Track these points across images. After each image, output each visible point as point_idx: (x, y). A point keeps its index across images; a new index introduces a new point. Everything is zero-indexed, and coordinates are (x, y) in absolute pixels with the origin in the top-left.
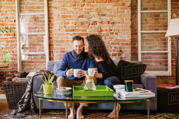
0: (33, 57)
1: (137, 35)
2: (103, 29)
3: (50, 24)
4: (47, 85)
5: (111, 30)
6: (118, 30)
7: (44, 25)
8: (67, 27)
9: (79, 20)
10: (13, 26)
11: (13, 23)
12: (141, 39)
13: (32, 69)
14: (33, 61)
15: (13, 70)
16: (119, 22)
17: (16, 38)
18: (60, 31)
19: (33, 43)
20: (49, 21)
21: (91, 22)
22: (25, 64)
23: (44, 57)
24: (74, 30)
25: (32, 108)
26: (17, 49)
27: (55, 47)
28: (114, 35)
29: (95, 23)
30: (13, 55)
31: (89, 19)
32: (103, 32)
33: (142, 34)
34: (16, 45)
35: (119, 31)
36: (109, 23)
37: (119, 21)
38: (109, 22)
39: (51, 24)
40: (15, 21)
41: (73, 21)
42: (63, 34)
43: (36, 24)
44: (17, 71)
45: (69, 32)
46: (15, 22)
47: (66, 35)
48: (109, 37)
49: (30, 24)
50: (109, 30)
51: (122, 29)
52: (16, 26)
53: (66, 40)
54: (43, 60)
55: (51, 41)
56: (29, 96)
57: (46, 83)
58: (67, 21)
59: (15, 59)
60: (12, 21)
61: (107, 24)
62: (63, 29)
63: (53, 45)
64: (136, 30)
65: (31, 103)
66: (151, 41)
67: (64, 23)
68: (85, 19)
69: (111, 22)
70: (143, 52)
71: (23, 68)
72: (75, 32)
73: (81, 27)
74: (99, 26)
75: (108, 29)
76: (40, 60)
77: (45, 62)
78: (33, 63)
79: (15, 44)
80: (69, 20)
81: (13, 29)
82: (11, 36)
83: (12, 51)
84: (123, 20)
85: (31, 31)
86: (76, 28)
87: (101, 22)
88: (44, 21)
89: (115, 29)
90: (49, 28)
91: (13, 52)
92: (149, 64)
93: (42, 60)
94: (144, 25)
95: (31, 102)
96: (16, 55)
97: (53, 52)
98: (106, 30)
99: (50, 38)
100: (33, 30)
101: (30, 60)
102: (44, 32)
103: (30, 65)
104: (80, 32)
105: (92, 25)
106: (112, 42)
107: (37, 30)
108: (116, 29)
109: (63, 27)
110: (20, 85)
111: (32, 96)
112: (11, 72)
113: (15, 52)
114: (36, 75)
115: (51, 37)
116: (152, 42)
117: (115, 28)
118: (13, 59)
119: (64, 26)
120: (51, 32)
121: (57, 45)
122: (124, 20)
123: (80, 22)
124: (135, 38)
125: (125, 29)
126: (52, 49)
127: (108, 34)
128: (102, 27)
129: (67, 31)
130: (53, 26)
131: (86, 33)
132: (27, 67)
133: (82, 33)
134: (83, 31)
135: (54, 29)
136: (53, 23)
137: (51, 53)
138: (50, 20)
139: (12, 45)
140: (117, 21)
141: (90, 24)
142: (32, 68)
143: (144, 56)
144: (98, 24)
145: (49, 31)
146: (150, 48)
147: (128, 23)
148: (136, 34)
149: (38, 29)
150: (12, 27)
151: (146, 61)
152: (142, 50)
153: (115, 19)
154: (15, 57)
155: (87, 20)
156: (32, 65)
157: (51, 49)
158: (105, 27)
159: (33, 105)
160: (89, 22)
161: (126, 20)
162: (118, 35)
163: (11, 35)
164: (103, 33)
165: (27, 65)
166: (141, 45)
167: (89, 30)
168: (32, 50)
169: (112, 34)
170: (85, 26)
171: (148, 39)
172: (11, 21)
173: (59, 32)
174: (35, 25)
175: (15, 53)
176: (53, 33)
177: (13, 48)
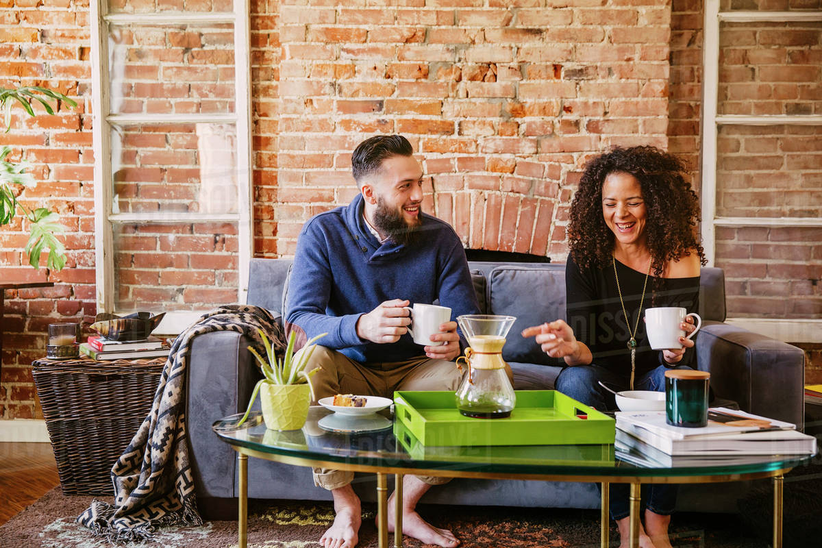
0: (172, 237)
1: (696, 133)
2: (528, 100)
3: (262, 74)
4: (279, 385)
5: (568, 110)
6: (600, 111)
7: (230, 74)
8: (345, 90)
9: (407, 54)
10: (73, 79)
11: (75, 62)
12: (718, 157)
13: (165, 298)
14: (173, 254)
15: (72, 299)
16: (610, 69)
17: (88, 139)
18: (309, 109)
19: (176, 167)
20: (257, 57)
21: (470, 64)
22: (134, 268)
23: (227, 236)
24: (381, 103)
25: (185, 493)
26: (92, 192)
27: (284, 187)
28: (584, 132)
29: (486, 71)
30: (70, 223)
31: (456, 50)
32: (527, 119)
33: (724, 130)
34: (89, 173)
35: (606, 113)
36: (557, 75)
37: (608, 64)
38: (557, 68)
39: (266, 70)
40: (83, 51)
41: (378, 60)
42: (323, 125)
43: (189, 69)
44: (94, 305)
45: (354, 112)
46: (81, 59)
47: (340, 132)
48: (555, 143)
49: (161, 70)
50: (556, 110)
51: (626, 103)
52: (89, 76)
53: (338, 152)
54: (224, 253)
55: (265, 158)
56: (172, 432)
57: (274, 376)
58: (345, 59)
59: (82, 247)
60: (68, 53)
61: (548, 78)
62: (326, 98)
63: (273, 179)
64: (696, 110)
65: (180, 468)
66: (768, 167)
67: (331, 71)
68: (435, 52)
69: (568, 66)
70: (724, 221)
71: (121, 292)
72: (388, 117)
73: (415, 89)
74: (505, 88)
75: (555, 102)
76: (209, 253)
77: (230, 265)
78: (171, 265)
79: (81, 170)
80: (360, 51)
81: (74, 93)
82: (63, 130)
83: (66, 206)
84: (629, 60)
85: (164, 103)
86: (394, 97)
87: (520, 70)
88: (230, 58)
89: (586, 104)
90: (255, 92)
91: (72, 208)
92: (753, 284)
93: (216, 253)
94: (733, 86)
95: (180, 465)
96: (88, 227)
97: (271, 211)
98: (544, 110)
99: (258, 143)
100: (173, 101)
101: (159, 251)
102: (232, 109)
103: (154, 278)
104: (411, 116)
105: (473, 79)
106: (571, 167)
107: (196, 98)
108: (591, 101)
109: (328, 89)
110: (118, 377)
111: (182, 433)
112: (62, 310)
113: (79, 208)
114: (201, 329)
115: (262, 135)
116: (772, 172)
117: (585, 96)
118: (70, 244)
119: (333, 85)
120: (266, 115)
121: (293, 178)
122: (637, 57)
123: (411, 68)
124: (686, 148)
125: (637, 103)
126: (270, 200)
127: (553, 125)
128: (521, 91)
129: (344, 107)
130: (274, 83)
131: (443, 123)
132: (143, 286)
133: (421, 122)
134: (424, 109)
135: (280, 100)
136: (274, 66)
137: (265, 216)
138: (264, 52)
139: (69, 173)
140: (599, 64)
141: (464, 79)
142: (166, 291)
143: (729, 242)
144: (505, 79)
145: (255, 108)
146: (762, 203)
147: (653, 75)
148: (695, 129)
149: (202, 95)
150: (68, 83)
151: (742, 266)
152: (719, 213)
153: (590, 55)
154: (81, 233)
155: (448, 57)
156: (169, 279)
157: (265, 199)
158: (537, 92)
159: (190, 480)
160: (459, 65)
161: (643, 58)
162: (603, 136)
163: (65, 125)
164: (529, 125)
165: (141, 273)
166: (718, 186)
167: (457, 107)
168: (167, 201)
169: (573, 128)
170: (436, 87)
171: (754, 159)
172: (65, 52)
173: (307, 114)
174: (185, 73)
175: (82, 217)
176: (273, 117)
177: (71, 189)
